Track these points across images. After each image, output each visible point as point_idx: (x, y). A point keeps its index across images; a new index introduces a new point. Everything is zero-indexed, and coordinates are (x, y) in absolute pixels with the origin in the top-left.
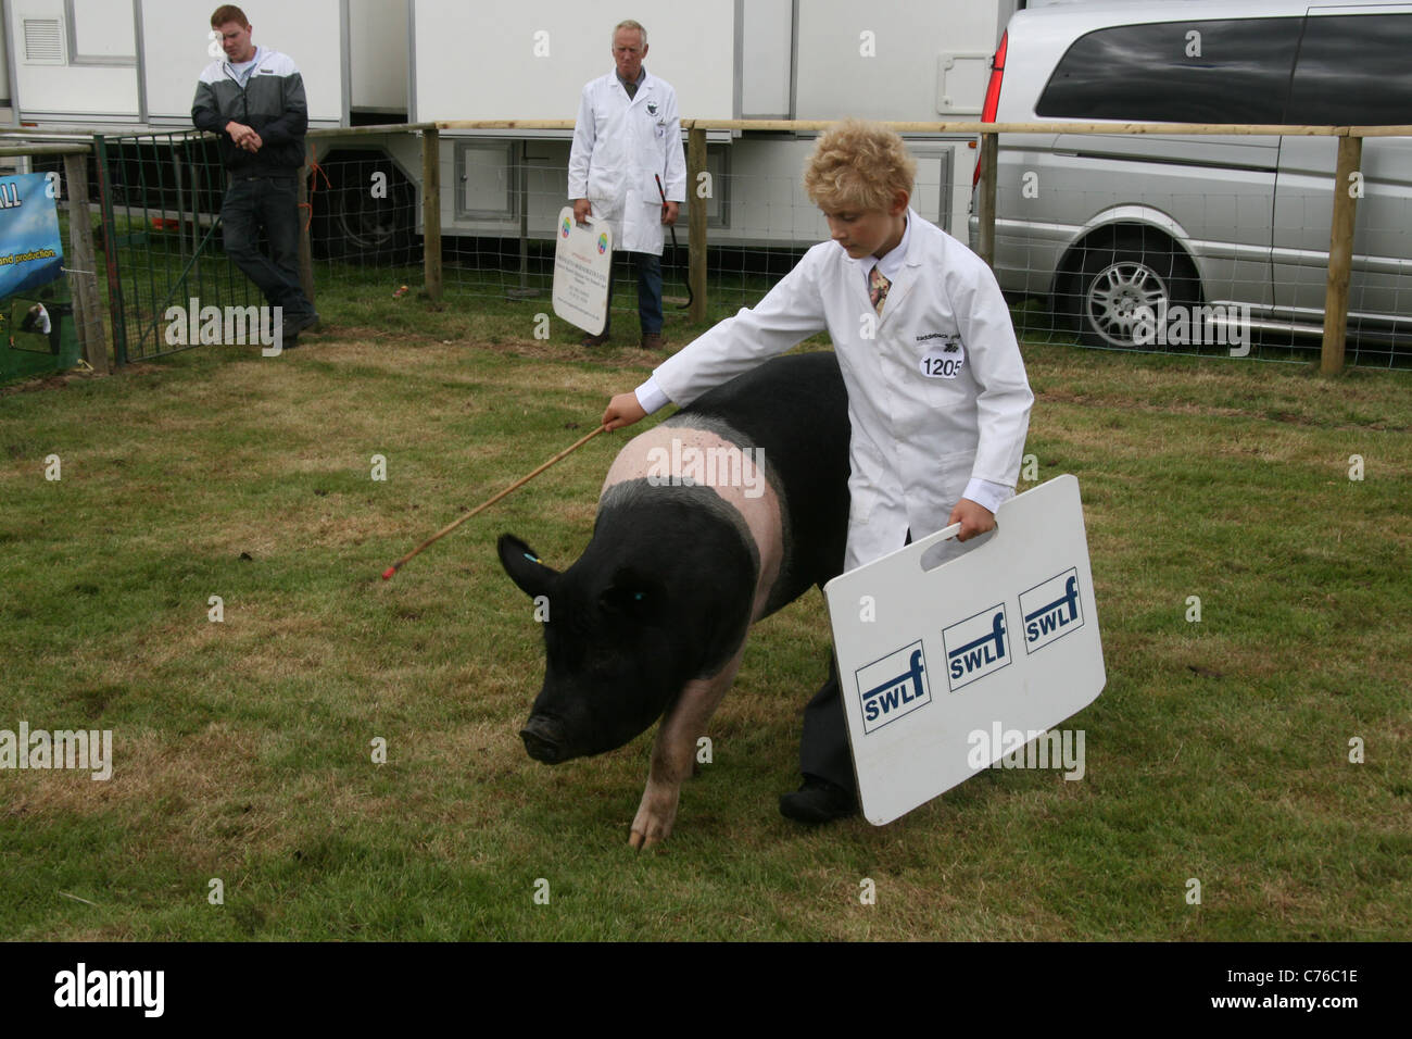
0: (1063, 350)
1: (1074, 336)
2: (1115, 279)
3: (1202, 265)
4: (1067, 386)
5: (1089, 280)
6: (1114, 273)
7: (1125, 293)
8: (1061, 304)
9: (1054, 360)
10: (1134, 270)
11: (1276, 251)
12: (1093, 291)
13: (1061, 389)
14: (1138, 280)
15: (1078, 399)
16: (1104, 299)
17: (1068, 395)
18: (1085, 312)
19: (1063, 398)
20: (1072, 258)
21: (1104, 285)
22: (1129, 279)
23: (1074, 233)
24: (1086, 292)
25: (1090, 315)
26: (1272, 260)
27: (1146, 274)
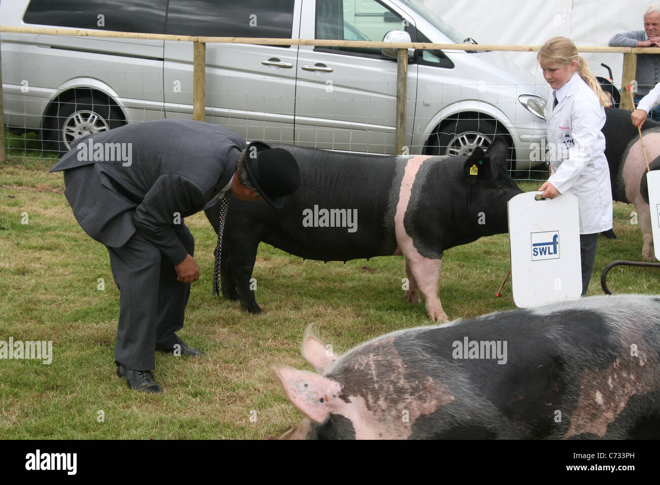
0: (51, 162)
1: (56, 153)
2: (79, 120)
3: (127, 112)
4: (49, 183)
5: (63, 121)
6: (77, 117)
7: (84, 128)
8: (47, 135)
9: (44, 168)
10: (89, 115)
11: (166, 104)
12: (66, 127)
13: (46, 185)
14: (92, 121)
15: (55, 190)
16: (73, 132)
17: (49, 188)
18: (62, 139)
19: (47, 189)
20: (52, 108)
21: (72, 124)
22: (86, 120)
23: (52, 93)
24: (61, 127)
25: (65, 141)
26: (165, 110)
27: (96, 117)
